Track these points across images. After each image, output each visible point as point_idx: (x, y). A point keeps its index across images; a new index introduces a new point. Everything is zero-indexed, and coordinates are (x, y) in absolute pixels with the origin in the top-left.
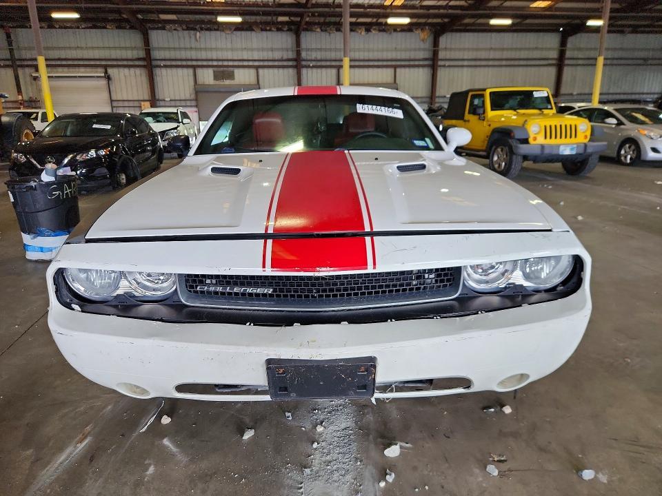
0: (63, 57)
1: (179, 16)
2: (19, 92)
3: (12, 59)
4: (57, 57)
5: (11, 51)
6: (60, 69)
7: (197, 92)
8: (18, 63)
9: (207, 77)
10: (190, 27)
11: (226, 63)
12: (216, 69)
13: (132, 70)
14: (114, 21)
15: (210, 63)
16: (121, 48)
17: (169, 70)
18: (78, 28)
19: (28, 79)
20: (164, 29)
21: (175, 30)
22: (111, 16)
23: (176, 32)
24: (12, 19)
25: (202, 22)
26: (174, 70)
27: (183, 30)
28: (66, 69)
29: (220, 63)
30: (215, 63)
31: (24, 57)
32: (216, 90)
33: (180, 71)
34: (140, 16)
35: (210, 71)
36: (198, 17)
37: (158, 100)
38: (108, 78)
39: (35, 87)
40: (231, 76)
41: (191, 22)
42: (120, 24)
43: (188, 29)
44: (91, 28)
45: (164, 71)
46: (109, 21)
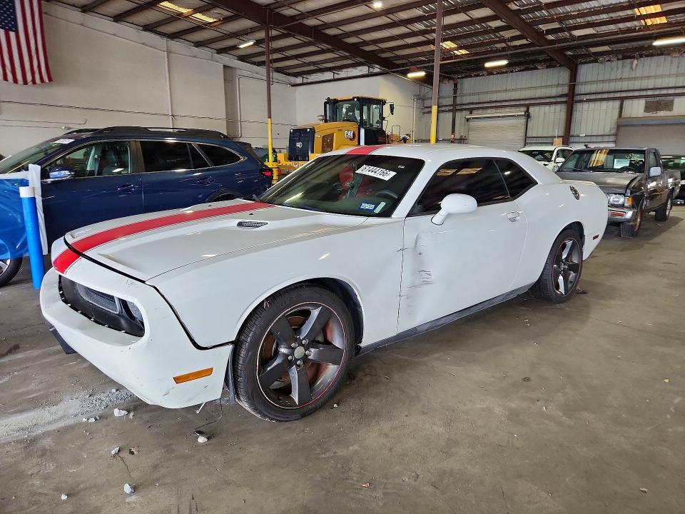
0: (494, 99)
1: (613, 46)
2: (453, 132)
3: (454, 105)
4: (489, 100)
5: (455, 98)
6: (489, 111)
7: (619, 127)
8: (458, 107)
9: (636, 109)
10: (626, 55)
11: (664, 92)
12: (649, 99)
13: (553, 107)
14: (545, 61)
15: (644, 93)
16: (546, 87)
17: (592, 105)
18: (512, 72)
19: (464, 120)
20: (597, 62)
21: (608, 61)
22: (542, 57)
23: (609, 62)
24: (457, 72)
25: (642, 48)
26: (598, 104)
27: (618, 59)
28: (494, 110)
29: (657, 92)
30: (650, 93)
31: (465, 102)
32: (644, 123)
33: (604, 104)
34: (569, 53)
35: (642, 102)
36: (635, 44)
37: (572, 136)
38: (528, 116)
39: (466, 127)
40: (669, 106)
41: (627, 50)
42: (550, 64)
43: (624, 58)
44: (523, 70)
45: (586, 105)
46: (539, 62)
